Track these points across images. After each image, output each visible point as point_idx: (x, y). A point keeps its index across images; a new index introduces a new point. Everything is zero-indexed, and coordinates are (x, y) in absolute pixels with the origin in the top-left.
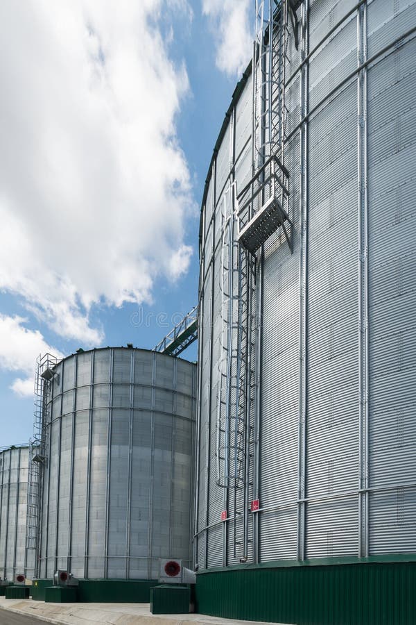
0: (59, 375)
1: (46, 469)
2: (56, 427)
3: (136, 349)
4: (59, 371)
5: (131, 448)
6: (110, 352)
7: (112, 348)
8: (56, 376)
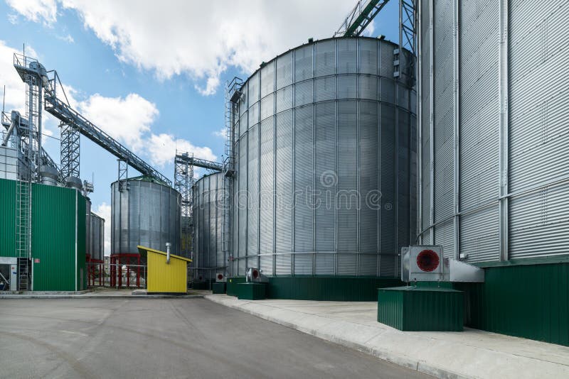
0: (245, 96)
1: (235, 181)
2: (244, 142)
3: (317, 41)
4: (245, 91)
5: (315, 143)
6: (290, 55)
7: (293, 50)
8: (242, 96)
